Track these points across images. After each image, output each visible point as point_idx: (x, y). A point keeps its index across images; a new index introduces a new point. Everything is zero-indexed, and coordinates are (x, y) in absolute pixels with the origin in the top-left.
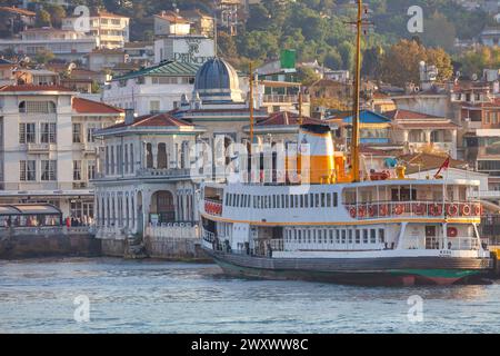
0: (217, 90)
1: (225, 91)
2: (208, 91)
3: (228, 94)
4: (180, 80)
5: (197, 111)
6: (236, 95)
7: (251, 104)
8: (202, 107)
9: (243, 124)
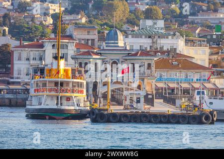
0: (113, 42)
1: (116, 42)
2: (110, 42)
3: (117, 43)
4: (144, 37)
5: (103, 50)
6: (121, 44)
7: (126, 47)
8: (105, 48)
9: (122, 55)
